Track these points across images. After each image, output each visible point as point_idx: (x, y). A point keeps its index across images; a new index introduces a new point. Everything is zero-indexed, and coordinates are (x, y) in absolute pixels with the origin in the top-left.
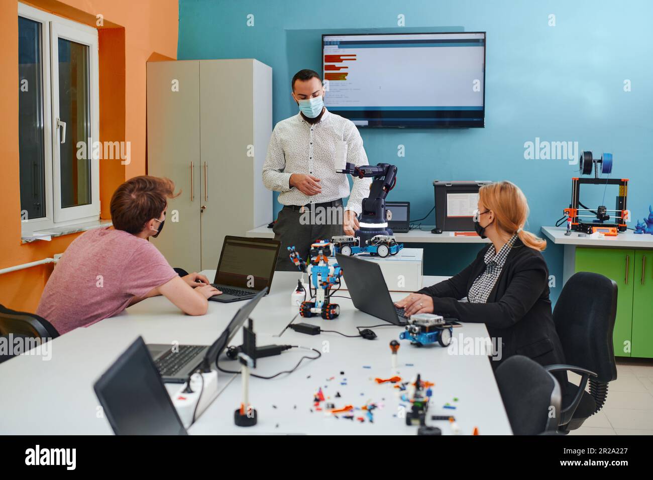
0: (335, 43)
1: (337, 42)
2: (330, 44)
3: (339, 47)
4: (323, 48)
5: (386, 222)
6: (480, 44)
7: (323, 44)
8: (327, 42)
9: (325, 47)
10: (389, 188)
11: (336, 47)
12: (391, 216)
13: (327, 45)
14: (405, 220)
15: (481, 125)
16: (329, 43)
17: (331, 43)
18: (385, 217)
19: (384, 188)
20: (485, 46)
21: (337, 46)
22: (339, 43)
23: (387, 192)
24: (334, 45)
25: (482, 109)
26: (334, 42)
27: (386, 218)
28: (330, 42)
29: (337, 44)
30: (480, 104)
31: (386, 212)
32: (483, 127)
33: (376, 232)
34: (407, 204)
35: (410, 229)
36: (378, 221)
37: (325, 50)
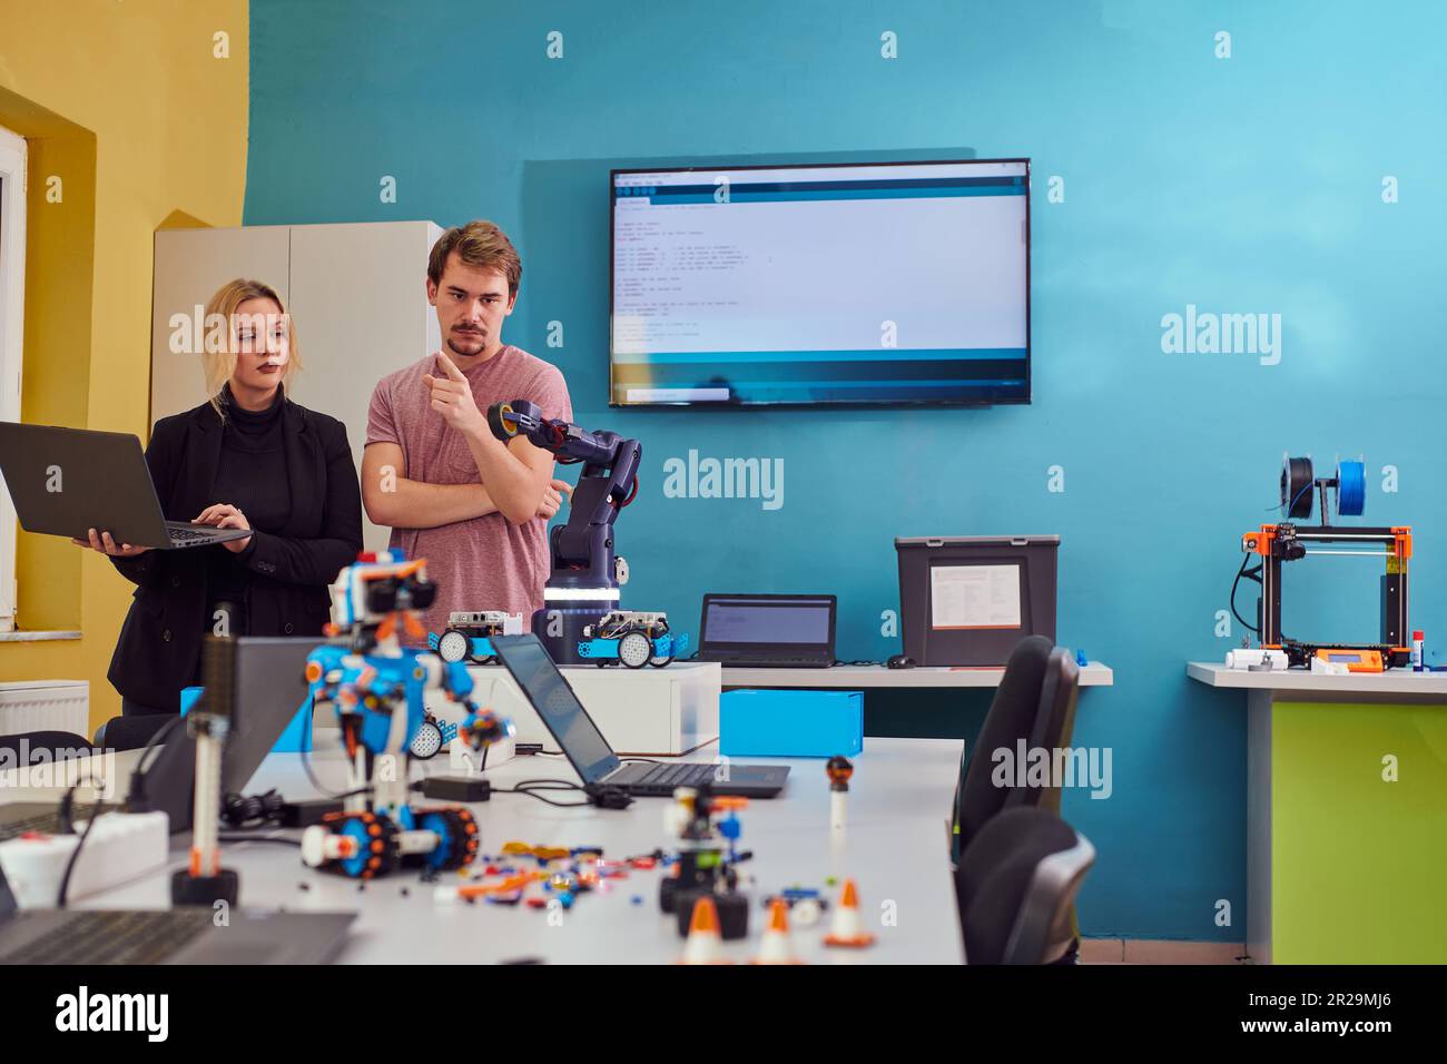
0: (644, 192)
1: (648, 188)
2: (632, 195)
3: (652, 203)
4: (613, 204)
5: (616, 585)
6: (1016, 190)
7: (615, 193)
8: (623, 188)
9: (619, 200)
10: (620, 499)
11: (645, 202)
12: (627, 573)
13: (624, 195)
14: (825, 640)
15: (1022, 395)
16: (628, 192)
17: (633, 192)
18: (613, 573)
19: (610, 499)
20: (1027, 193)
21: (647, 199)
22: (653, 192)
23: (617, 508)
24: (640, 195)
25: (1023, 356)
26: (640, 188)
27: (615, 576)
28: (632, 188)
29: (648, 195)
30: (1020, 343)
31: (613, 560)
32: (1029, 402)
33: (586, 611)
34: (829, 602)
35: (835, 664)
36: (595, 583)
37: (617, 209)
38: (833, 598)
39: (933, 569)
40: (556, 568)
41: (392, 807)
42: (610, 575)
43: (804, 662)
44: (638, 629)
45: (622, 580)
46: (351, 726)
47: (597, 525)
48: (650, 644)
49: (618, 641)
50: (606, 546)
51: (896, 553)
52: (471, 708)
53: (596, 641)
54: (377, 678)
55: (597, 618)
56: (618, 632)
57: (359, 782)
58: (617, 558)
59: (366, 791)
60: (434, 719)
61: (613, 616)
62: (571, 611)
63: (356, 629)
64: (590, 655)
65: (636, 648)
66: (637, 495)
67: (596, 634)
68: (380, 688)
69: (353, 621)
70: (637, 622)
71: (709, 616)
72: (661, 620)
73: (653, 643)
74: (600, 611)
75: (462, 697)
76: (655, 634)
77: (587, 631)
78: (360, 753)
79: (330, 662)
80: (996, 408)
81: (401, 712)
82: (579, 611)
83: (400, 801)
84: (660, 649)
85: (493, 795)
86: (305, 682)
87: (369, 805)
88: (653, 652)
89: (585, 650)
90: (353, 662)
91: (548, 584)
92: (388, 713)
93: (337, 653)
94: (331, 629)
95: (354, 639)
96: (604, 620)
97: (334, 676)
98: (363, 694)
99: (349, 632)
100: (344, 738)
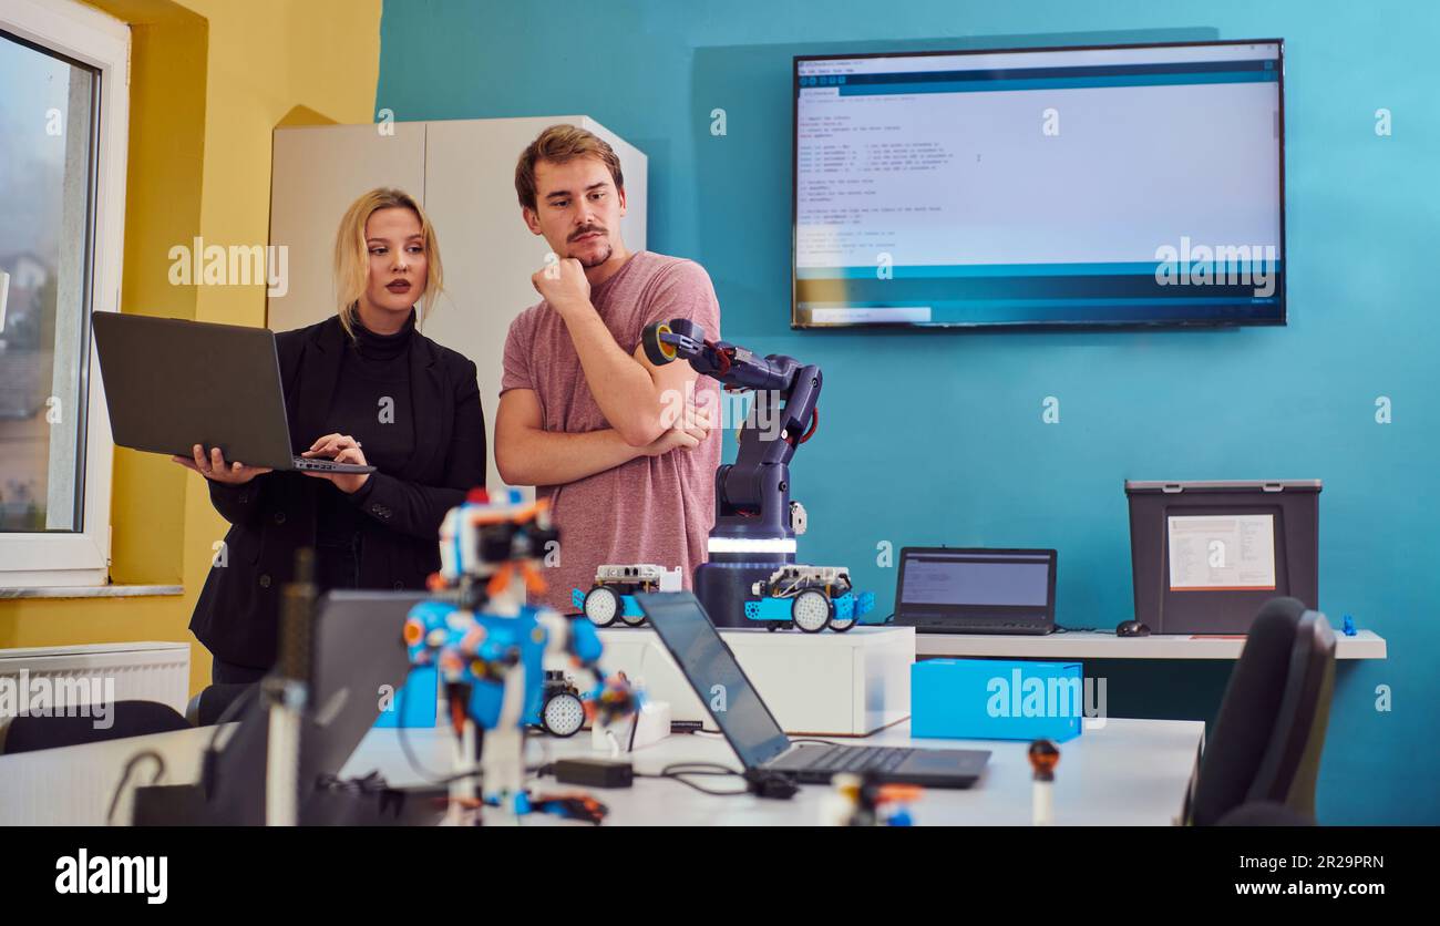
0: (832, 81)
1: (837, 76)
2: (817, 85)
3: (842, 94)
4: (796, 95)
5: (791, 535)
6: (1267, 75)
7: (798, 83)
8: (808, 78)
9: (803, 91)
10: (798, 434)
11: (832, 93)
12: (804, 521)
13: (808, 86)
14: (1042, 602)
15: (1276, 316)
16: (813, 81)
17: (818, 82)
18: (788, 520)
19: (784, 434)
20: (1280, 80)
21: (837, 90)
22: (843, 81)
23: (794, 446)
24: (828, 85)
25: (1277, 270)
26: (827, 77)
27: (791, 524)
28: (817, 78)
29: (836, 85)
31: (789, 506)
32: (1285, 324)
33: (757, 566)
34: (1048, 557)
35: (1055, 630)
36: (766, 532)
37: (802, 101)
38: (1053, 553)
39: (1171, 519)
40: (722, 514)
41: (505, 793)
42: (784, 524)
43: (1017, 627)
44: (816, 587)
45: (799, 529)
46: (458, 696)
47: (769, 465)
48: (828, 604)
49: (792, 600)
50: (780, 489)
51: (1126, 501)
52: (599, 677)
53: (766, 600)
54: (488, 641)
55: (766, 574)
56: (792, 591)
57: (465, 763)
58: (792, 503)
59: (477, 774)
60: (576, 691)
61: (786, 571)
62: (739, 566)
63: (466, 583)
64: (760, 616)
65: (812, 609)
66: (817, 430)
67: (767, 591)
68: (490, 652)
69: (462, 573)
70: (814, 579)
71: (907, 573)
72: (843, 576)
73: (833, 603)
74: (773, 566)
75: (589, 663)
76: (835, 592)
77: (756, 589)
78: (469, 729)
79: (432, 619)
80: (1246, 330)
81: (516, 679)
82: (748, 566)
83: (516, 784)
84: (841, 611)
85: (636, 781)
86: (403, 644)
87: (479, 791)
88: (832, 613)
89: (753, 610)
90: (462, 621)
91: (713, 534)
92: (496, 680)
93: (441, 610)
94: (436, 582)
95: (464, 593)
96: (775, 576)
97: (437, 637)
98: (468, 659)
99: (456, 584)
100: (450, 711)
